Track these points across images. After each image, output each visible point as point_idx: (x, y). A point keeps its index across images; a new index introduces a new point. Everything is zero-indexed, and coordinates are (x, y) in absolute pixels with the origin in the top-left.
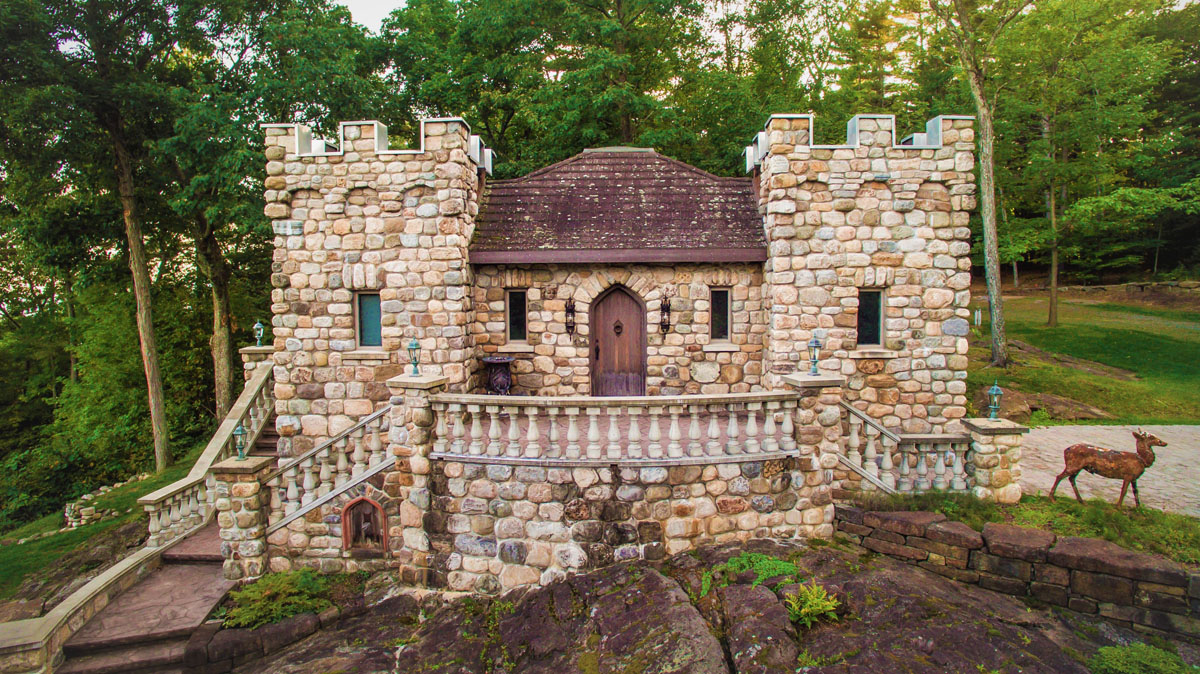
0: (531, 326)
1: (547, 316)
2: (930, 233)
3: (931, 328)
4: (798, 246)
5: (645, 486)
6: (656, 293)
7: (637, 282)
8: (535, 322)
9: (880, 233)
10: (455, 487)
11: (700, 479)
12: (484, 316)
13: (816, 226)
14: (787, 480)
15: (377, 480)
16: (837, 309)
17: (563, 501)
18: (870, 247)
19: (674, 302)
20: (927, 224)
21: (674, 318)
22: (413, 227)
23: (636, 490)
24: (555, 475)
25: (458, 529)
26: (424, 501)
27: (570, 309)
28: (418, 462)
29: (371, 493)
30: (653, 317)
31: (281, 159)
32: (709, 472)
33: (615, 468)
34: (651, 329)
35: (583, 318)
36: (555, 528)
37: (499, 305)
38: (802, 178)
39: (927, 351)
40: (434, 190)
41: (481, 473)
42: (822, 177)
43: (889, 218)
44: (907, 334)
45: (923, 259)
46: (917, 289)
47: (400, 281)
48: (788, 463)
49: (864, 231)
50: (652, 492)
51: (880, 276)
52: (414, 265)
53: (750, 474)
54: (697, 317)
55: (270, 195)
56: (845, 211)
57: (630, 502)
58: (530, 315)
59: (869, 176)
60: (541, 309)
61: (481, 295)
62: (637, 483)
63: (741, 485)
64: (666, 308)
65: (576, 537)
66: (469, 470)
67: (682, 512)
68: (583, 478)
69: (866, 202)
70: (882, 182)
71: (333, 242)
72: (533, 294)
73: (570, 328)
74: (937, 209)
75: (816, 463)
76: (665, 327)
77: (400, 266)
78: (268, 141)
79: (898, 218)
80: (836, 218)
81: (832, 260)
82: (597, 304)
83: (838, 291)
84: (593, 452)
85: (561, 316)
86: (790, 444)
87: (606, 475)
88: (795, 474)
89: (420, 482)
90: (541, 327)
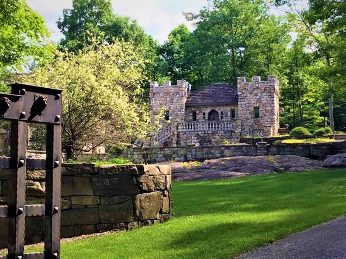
0: (197, 118)
1: (200, 116)
2: (267, 97)
3: (268, 114)
4: (242, 100)
5: (209, 134)
6: (220, 111)
7: (217, 109)
8: (198, 117)
9: (258, 97)
10: (181, 136)
11: (217, 133)
12: (188, 116)
13: (246, 97)
14: (232, 134)
15: (169, 138)
16: (249, 111)
17: (197, 137)
18: (256, 100)
19: (224, 113)
20: (266, 95)
21: (224, 116)
22: (175, 99)
23: (207, 135)
24: (196, 133)
25: (181, 143)
26: (176, 139)
27: (204, 114)
28: (176, 133)
29: (168, 140)
30: (220, 115)
31: (152, 87)
32: (219, 132)
33: (204, 131)
34: (220, 118)
35: (207, 116)
36: (196, 141)
37: (191, 114)
38: (243, 88)
39: (267, 118)
40: (179, 93)
41: (185, 134)
42: (246, 88)
43: (259, 94)
44: (263, 115)
45: (266, 102)
46: (264, 107)
47: (173, 108)
48: (232, 132)
49: (255, 97)
50: (210, 135)
51: (258, 105)
52: (176, 106)
53: (225, 133)
54: (228, 115)
55: (150, 94)
56: (251, 94)
57: (206, 137)
58: (197, 116)
59: (255, 87)
60: (198, 115)
61: (188, 112)
62: (207, 133)
63: (224, 134)
64: (222, 113)
65: (199, 142)
66: (183, 133)
67: (215, 138)
68: (200, 133)
69: (255, 92)
70: (258, 88)
71: (161, 102)
72: (197, 112)
73: (204, 118)
74: (268, 92)
75: (236, 131)
76: (222, 117)
77: (173, 106)
78: (150, 84)
79: (261, 95)
80: (249, 95)
81: (249, 102)
82: (210, 114)
83: (250, 108)
84: (201, 129)
85: (202, 116)
86: (232, 129)
87: (203, 132)
88: (233, 134)
89: (176, 136)
90: (199, 118)
